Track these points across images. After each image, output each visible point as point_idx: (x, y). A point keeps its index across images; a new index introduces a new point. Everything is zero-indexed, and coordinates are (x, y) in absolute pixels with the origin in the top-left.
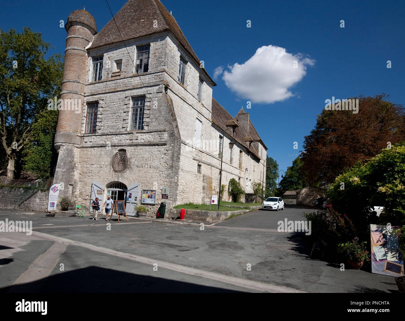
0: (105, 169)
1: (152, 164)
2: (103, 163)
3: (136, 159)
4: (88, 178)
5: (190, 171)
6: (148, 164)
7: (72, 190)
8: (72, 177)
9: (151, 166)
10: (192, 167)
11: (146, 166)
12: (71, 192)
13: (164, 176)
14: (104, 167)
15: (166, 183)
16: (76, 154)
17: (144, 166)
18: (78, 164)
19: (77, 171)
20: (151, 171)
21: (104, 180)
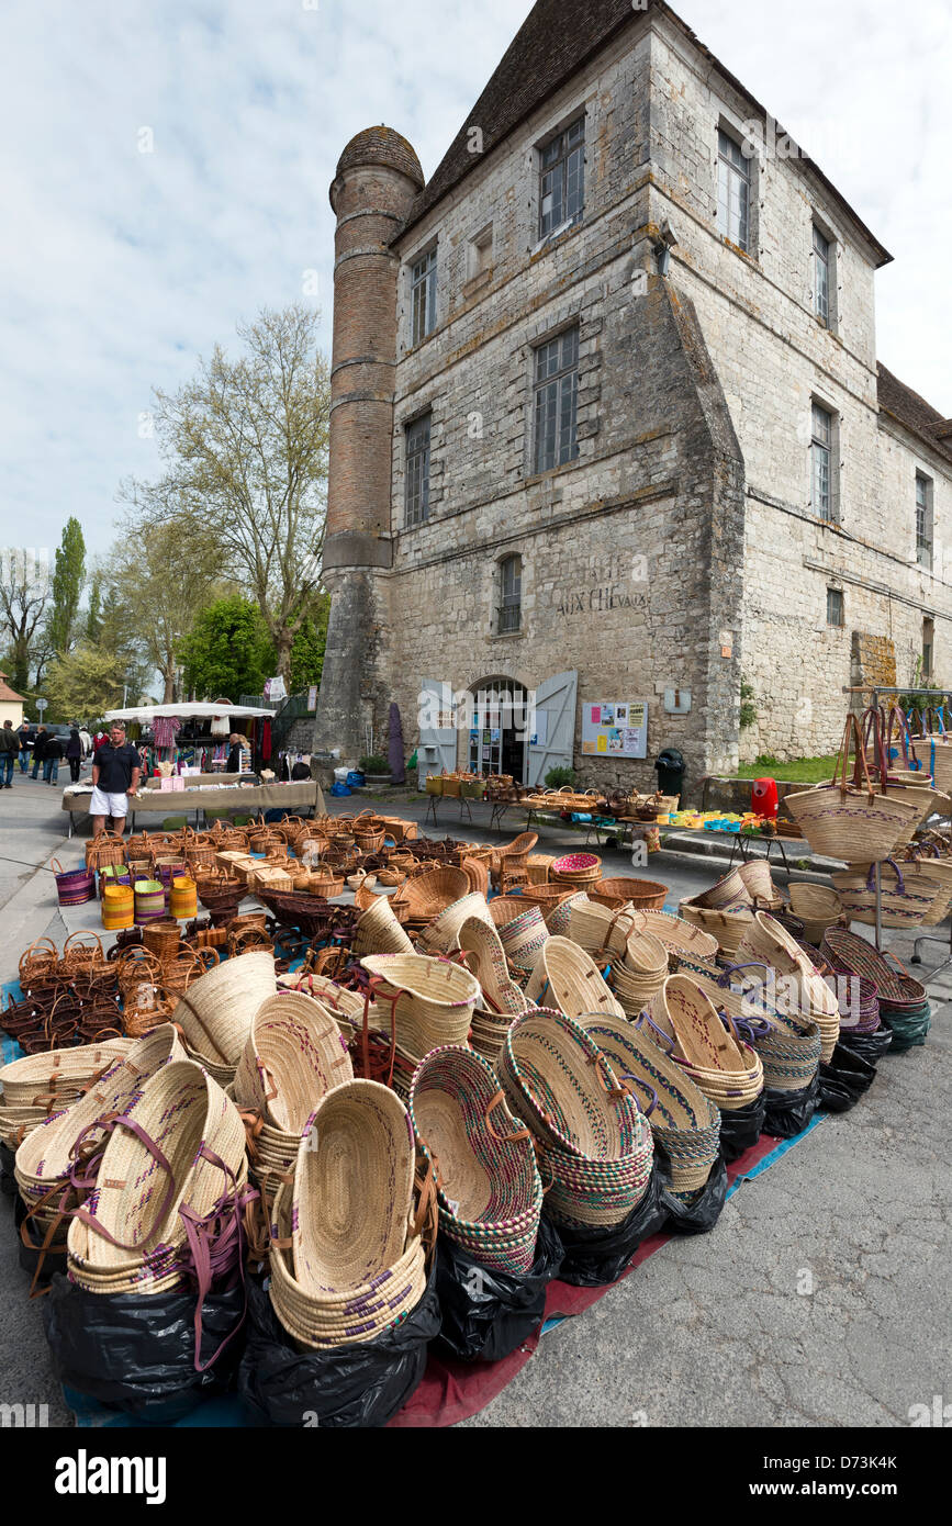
0: (461, 635)
1: (616, 591)
2: (453, 616)
3: (555, 583)
4: (415, 674)
5: (796, 618)
6: (604, 595)
7: (374, 719)
8: (372, 674)
9: (616, 601)
10: (802, 598)
11: (596, 602)
12: (370, 722)
13: (671, 631)
14: (458, 630)
15: (680, 663)
16: (381, 599)
17: (585, 604)
18: (387, 632)
19: (388, 653)
20: (616, 618)
21: (460, 674)
